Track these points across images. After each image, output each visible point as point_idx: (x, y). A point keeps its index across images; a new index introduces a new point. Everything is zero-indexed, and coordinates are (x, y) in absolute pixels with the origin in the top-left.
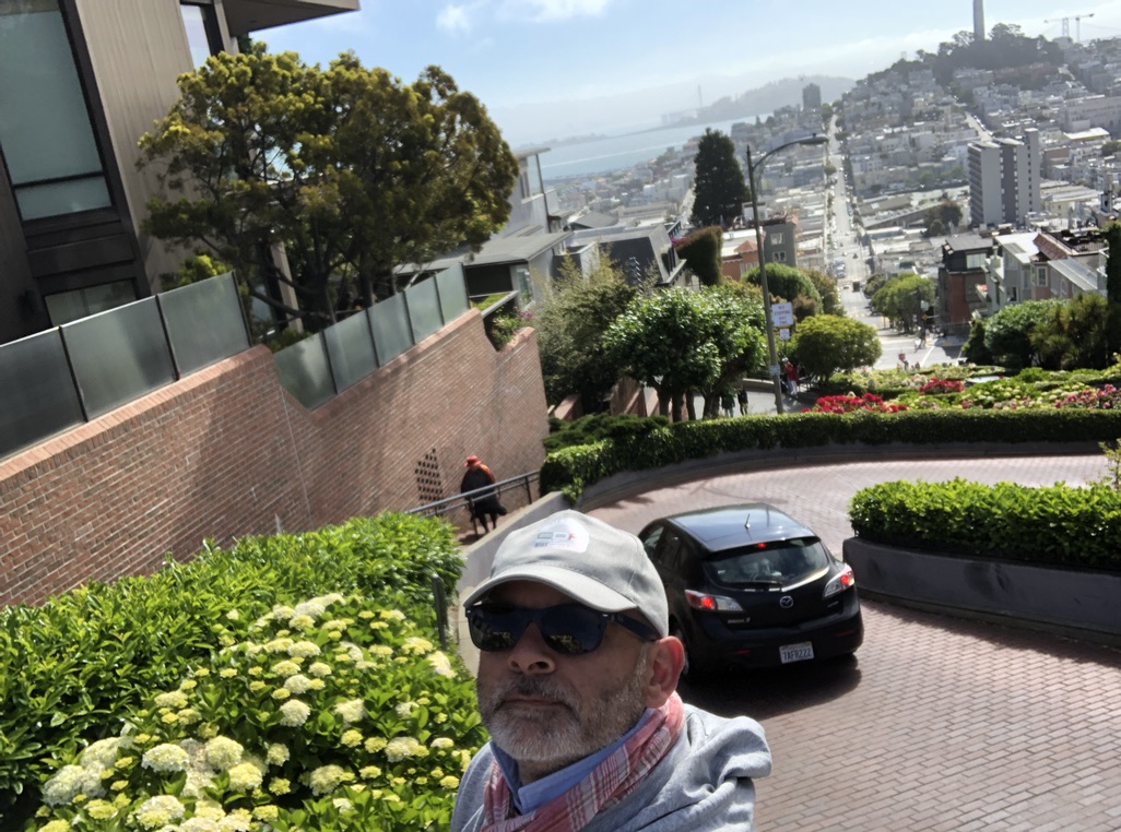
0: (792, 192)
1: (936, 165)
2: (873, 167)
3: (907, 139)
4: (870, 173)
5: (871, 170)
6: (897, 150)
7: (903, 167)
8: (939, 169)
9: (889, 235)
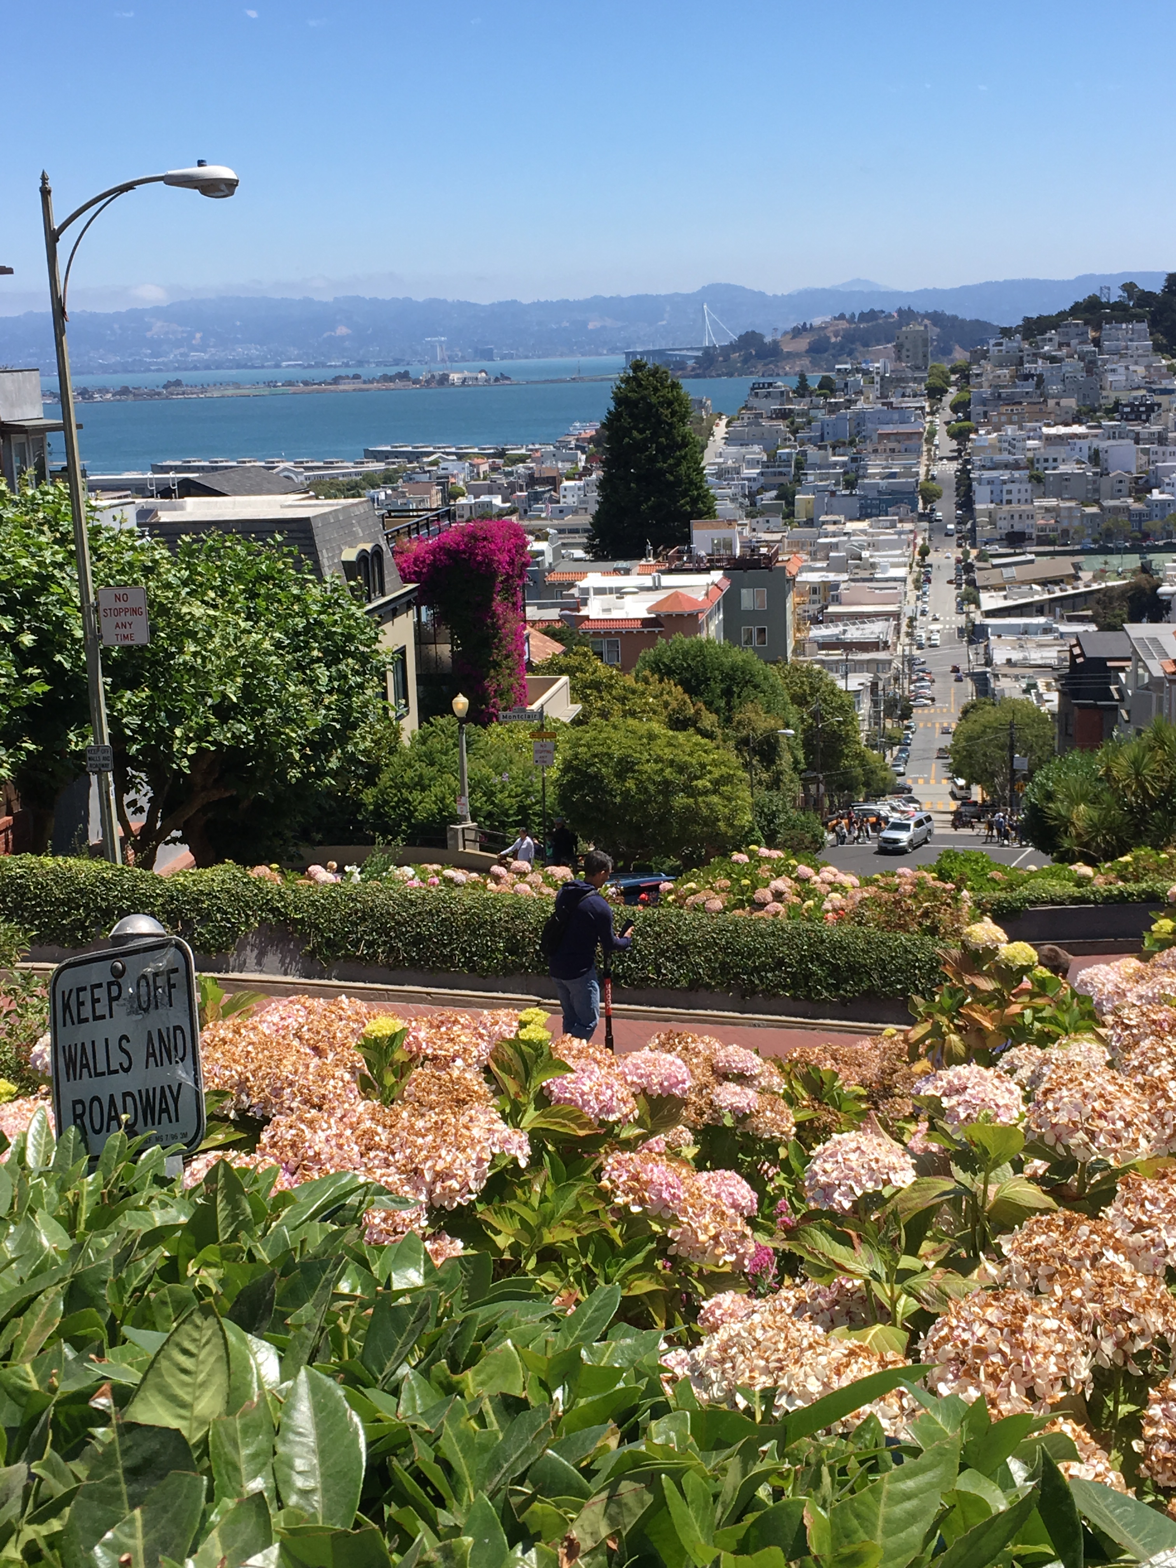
0: (850, 526)
1: (1135, 506)
2: (1014, 497)
3: (1086, 450)
4: (1006, 508)
5: (1009, 502)
6: (1063, 469)
7: (1072, 504)
8: (1140, 514)
9: (1026, 630)
